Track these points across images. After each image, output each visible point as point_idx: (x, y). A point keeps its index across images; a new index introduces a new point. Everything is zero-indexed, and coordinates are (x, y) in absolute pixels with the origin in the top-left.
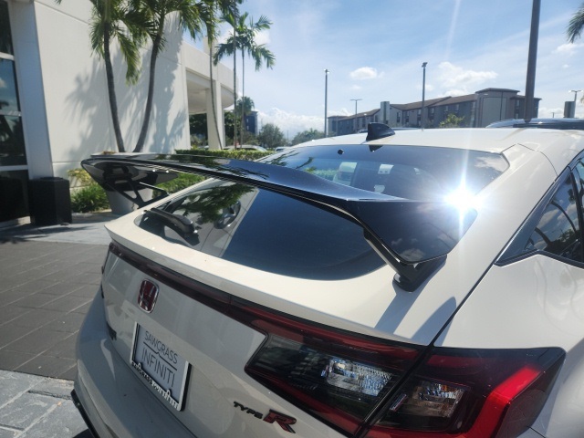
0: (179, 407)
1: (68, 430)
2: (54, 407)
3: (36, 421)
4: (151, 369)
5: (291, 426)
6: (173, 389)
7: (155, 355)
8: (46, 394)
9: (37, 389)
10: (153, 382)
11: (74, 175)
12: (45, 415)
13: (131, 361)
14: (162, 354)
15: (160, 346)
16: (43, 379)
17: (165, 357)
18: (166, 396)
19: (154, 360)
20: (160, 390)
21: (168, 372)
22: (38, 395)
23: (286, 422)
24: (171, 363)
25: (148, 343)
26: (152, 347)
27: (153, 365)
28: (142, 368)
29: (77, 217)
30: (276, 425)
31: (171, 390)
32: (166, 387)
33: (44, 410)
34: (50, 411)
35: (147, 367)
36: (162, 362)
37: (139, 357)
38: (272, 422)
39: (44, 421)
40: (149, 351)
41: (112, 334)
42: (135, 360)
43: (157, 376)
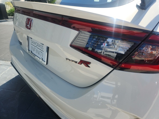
0: (45, 63)
1: (14, 75)
2: (9, 69)
3: (4, 72)
4: (34, 52)
5: (89, 65)
6: (43, 58)
7: (35, 47)
8: (6, 65)
9: (3, 64)
10: (36, 56)
11: (7, 4)
12: (6, 71)
13: (28, 51)
14: (38, 47)
15: (37, 44)
16: (5, 61)
17: (39, 48)
18: (41, 60)
19: (35, 49)
20: (38, 59)
21: (40, 52)
22: (3, 66)
23: (87, 64)
24: (41, 49)
25: (32, 44)
26: (34, 45)
27: (35, 51)
28: (32, 52)
29: (10, 18)
30: (83, 65)
31: (42, 58)
32: (40, 58)
33: (6, 69)
34: (8, 70)
35: (33, 52)
36: (38, 50)
37: (30, 49)
38: (81, 64)
39: (6, 72)
40: (33, 46)
41: (21, 43)
42: (29, 50)
43: (37, 54)
